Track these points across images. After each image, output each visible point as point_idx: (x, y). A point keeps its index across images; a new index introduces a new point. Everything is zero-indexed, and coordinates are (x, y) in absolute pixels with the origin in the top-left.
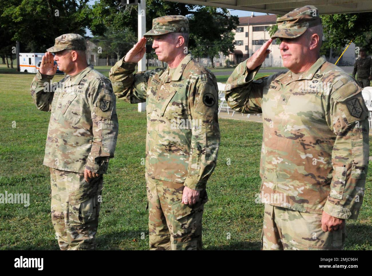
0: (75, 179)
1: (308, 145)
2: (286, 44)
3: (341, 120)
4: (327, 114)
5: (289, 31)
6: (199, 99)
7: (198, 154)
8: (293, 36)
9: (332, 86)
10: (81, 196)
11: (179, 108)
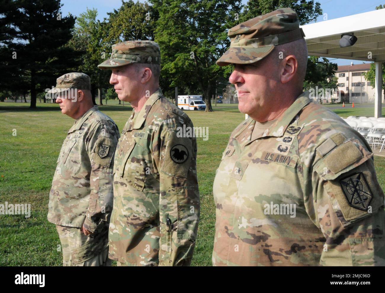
0: (77, 234)
1: (277, 254)
2: (240, 74)
3: (331, 213)
4: (307, 200)
5: (242, 51)
6: (165, 154)
7: (168, 231)
8: (249, 59)
9: (314, 149)
10: (85, 254)
11: (140, 166)
